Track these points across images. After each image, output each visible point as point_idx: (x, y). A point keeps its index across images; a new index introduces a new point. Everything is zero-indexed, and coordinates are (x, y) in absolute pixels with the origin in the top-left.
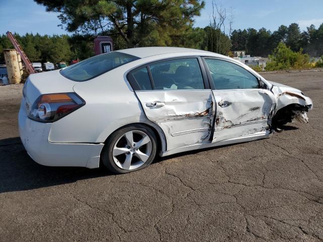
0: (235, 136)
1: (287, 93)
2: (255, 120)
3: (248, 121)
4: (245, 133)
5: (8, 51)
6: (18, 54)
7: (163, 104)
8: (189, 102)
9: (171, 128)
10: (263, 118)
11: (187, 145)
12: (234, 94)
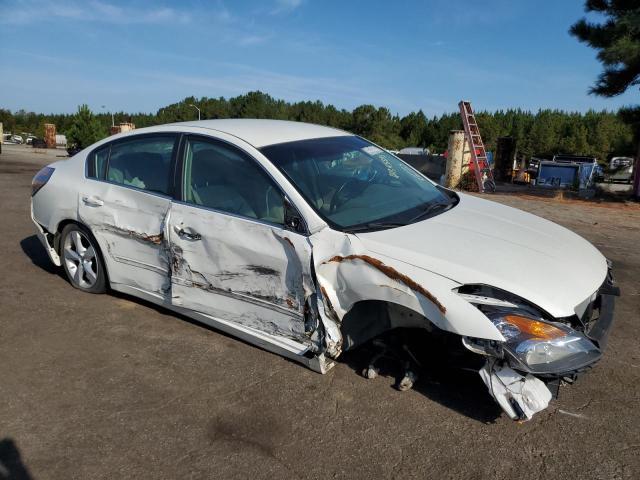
0: (224, 315)
1: (367, 260)
2: (268, 298)
3: (249, 293)
4: (250, 321)
5: (453, 133)
6: (465, 139)
7: (102, 203)
8: (140, 211)
9: (111, 246)
10: (289, 303)
11: (140, 288)
12: (212, 218)
